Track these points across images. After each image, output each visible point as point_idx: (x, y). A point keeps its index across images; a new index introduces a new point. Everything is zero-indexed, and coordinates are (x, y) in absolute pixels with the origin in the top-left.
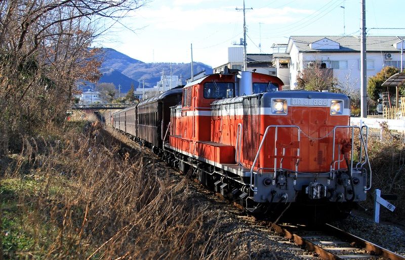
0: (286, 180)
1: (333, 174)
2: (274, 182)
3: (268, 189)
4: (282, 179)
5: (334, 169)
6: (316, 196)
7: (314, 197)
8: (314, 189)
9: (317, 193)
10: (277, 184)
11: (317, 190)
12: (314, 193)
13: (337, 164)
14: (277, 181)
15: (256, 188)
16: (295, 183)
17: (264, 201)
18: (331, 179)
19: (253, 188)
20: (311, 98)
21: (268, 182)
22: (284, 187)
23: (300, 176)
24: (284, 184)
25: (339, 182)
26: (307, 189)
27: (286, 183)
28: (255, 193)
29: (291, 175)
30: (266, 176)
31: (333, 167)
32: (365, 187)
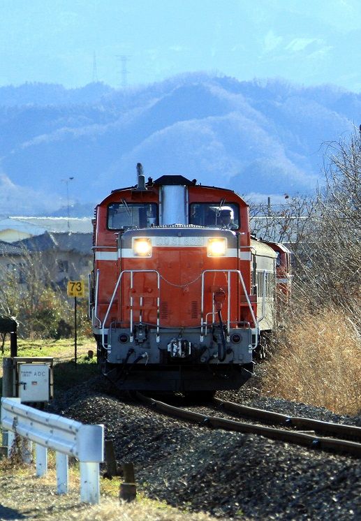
0: (146, 336)
1: (204, 328)
2: (131, 339)
3: (124, 348)
4: (141, 335)
5: (206, 323)
6: (177, 353)
7: (174, 354)
8: (174, 345)
9: (178, 350)
10: (136, 341)
11: (178, 346)
12: (176, 349)
13: (210, 317)
14: (135, 337)
15: (109, 346)
16: (158, 339)
17: (119, 362)
18: (203, 334)
19: (106, 346)
20: (182, 236)
21: (124, 339)
22: (145, 345)
23: (163, 331)
24: (144, 340)
25: (215, 339)
26: (169, 346)
27: (146, 340)
28: (109, 352)
29: (152, 331)
30: (122, 331)
31: (204, 321)
32: (250, 346)
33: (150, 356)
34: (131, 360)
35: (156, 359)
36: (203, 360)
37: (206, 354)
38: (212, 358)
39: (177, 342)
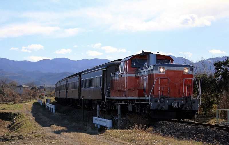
0: (164, 100)
1: (184, 98)
3: (156, 104)
4: (162, 100)
7: (174, 107)
10: (160, 102)
12: (175, 105)
13: (185, 94)
14: (160, 100)
15: (151, 103)
16: (168, 102)
17: (155, 109)
18: (183, 100)
19: (150, 103)
20: (176, 67)
21: (156, 101)
22: (163, 103)
23: (170, 99)
24: (163, 102)
25: (187, 102)
26: (172, 104)
27: (164, 102)
28: (151, 105)
29: (166, 98)
30: (156, 98)
31: (184, 96)
32: (198, 104)
33: (165, 107)
34: (159, 108)
35: (167, 108)
36: (183, 109)
37: (184, 107)
38: (186, 108)
39: (176, 103)
